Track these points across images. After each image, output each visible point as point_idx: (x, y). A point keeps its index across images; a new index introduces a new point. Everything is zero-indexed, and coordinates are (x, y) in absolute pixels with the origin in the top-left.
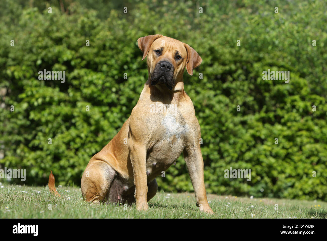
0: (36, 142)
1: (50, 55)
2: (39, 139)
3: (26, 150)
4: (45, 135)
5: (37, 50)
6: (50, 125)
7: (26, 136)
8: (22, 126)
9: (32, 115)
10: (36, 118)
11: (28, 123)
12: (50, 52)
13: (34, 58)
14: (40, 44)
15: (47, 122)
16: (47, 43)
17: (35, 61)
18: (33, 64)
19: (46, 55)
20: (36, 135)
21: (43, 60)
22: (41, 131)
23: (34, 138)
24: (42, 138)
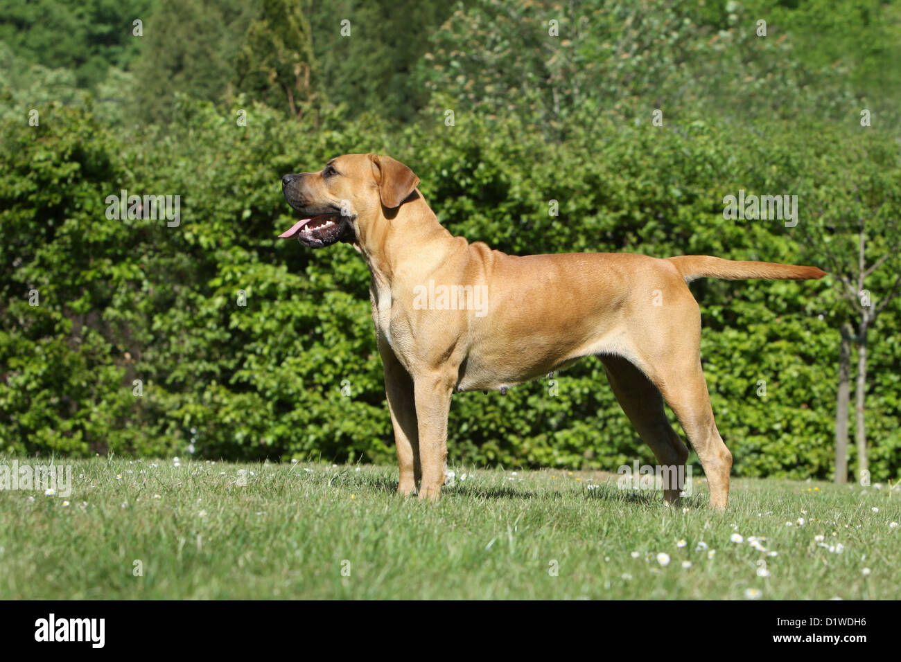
0: (244, 374)
1: (268, 198)
2: (250, 368)
3: (223, 391)
4: (261, 359)
5: (241, 190)
6: (270, 340)
7: (224, 362)
8: (215, 343)
9: (235, 322)
10: (243, 327)
11: (228, 336)
12: (267, 191)
13: (238, 205)
14: (248, 178)
15: (265, 334)
16: (262, 175)
17: (239, 213)
18: (234, 218)
19: (260, 199)
20: (243, 360)
21: (253, 208)
22: (253, 352)
23: (240, 366)
24: (254, 366)
